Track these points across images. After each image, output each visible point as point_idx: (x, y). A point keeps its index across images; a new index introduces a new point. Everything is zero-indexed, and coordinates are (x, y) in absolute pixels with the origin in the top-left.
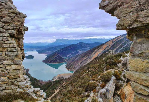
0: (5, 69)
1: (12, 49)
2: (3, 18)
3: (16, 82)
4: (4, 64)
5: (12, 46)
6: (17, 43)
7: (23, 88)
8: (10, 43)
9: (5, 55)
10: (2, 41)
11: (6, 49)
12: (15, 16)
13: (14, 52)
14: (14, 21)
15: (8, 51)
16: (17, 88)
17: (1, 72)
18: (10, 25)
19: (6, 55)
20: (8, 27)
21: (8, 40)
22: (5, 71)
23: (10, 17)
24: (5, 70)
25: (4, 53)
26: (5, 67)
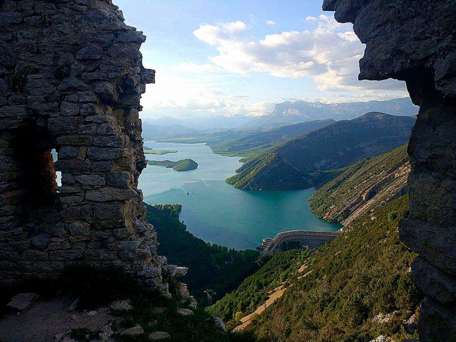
0: (85, 199)
1: (104, 138)
2: (82, 48)
3: (111, 239)
4: (81, 182)
5: (104, 131)
6: (122, 123)
7: (131, 260)
8: (100, 122)
9: (85, 159)
10: (79, 115)
11: (87, 139)
12: (112, 41)
13: (109, 147)
14: (109, 56)
15: (93, 145)
16: (114, 260)
17: (74, 206)
18: (99, 69)
19: (87, 156)
20: (95, 75)
21: (93, 114)
22: (82, 203)
23: (100, 43)
24: (83, 201)
25: (83, 150)
26: (85, 192)
